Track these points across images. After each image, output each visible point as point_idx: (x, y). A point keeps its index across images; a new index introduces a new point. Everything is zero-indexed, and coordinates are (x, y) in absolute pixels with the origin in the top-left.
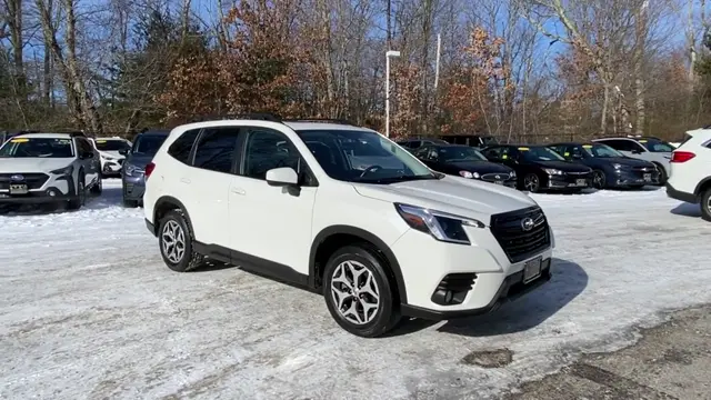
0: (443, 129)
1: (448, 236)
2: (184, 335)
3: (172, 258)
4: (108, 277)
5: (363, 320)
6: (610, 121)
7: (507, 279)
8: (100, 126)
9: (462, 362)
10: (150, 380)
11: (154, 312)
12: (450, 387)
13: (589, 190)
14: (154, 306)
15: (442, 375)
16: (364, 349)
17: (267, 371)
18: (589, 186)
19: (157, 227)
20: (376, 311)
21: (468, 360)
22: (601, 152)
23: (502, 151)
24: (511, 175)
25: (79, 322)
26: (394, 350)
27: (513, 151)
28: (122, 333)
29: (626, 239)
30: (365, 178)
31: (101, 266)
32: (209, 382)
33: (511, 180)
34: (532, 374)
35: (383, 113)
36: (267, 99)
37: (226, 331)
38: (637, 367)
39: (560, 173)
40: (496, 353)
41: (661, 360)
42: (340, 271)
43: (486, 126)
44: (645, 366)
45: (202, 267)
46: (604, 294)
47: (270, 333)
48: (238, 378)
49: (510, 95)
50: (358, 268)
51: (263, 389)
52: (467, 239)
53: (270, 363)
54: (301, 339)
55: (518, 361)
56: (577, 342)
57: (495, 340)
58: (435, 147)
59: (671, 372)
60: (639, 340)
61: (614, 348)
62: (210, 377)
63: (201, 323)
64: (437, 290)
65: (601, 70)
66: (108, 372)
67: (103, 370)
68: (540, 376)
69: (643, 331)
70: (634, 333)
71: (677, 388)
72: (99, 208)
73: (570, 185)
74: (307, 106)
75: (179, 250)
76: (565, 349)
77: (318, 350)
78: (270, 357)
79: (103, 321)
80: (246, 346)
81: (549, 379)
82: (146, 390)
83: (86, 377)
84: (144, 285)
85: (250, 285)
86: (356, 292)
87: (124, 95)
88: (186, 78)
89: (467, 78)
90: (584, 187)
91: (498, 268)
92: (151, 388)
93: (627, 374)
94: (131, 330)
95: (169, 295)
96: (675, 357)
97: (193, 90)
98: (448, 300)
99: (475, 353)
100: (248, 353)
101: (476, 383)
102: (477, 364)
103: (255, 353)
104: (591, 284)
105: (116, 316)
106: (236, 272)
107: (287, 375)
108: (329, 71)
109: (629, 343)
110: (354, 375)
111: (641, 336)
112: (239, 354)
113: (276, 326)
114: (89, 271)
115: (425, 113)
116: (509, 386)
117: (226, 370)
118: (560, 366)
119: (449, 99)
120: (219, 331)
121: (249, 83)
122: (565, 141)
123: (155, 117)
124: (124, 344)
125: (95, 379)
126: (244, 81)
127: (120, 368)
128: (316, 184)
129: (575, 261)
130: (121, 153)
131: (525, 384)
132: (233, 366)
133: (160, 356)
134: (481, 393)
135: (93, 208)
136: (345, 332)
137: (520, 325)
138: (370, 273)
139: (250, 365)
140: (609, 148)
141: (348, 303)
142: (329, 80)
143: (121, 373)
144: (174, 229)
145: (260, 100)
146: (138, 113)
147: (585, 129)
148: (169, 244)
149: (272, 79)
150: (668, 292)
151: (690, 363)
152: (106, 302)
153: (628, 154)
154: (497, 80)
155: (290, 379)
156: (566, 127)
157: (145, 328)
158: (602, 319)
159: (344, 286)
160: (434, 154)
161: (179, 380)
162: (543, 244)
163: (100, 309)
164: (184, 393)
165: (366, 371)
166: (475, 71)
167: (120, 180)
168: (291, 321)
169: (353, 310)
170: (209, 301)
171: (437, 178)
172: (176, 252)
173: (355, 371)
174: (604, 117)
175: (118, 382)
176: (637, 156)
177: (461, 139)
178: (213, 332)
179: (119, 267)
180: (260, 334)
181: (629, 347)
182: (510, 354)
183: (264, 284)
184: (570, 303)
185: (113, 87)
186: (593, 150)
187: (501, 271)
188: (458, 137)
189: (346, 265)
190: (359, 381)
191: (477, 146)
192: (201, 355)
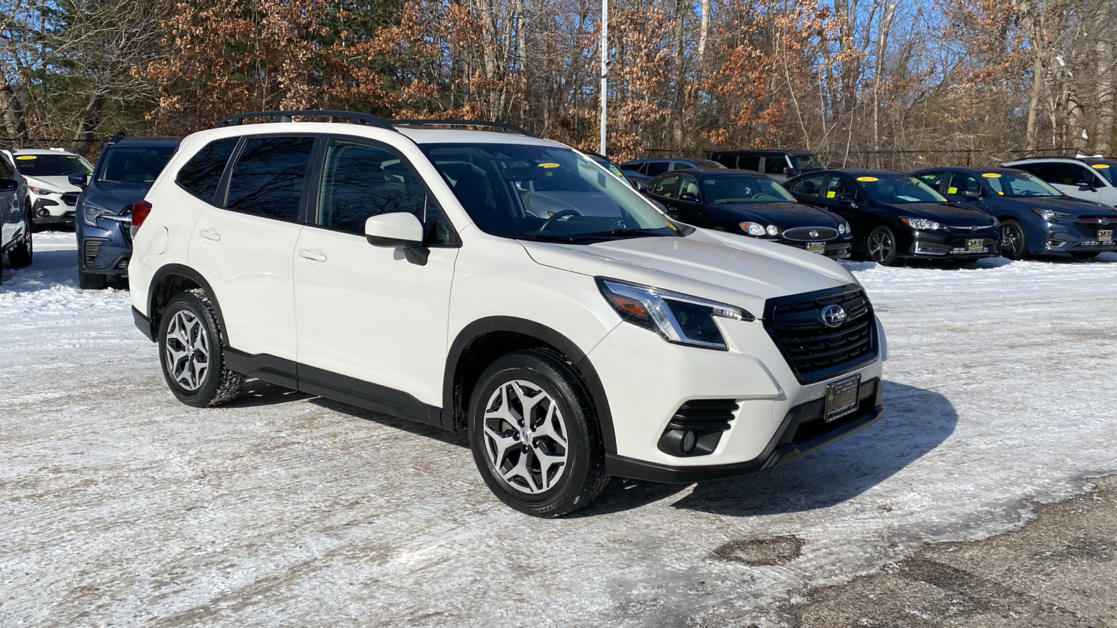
0: (715, 139)
1: (688, 335)
2: (215, 515)
3: (185, 381)
4: (64, 416)
5: (540, 486)
6: (1044, 126)
7: (794, 411)
8: (22, 127)
9: (711, 557)
10: (160, 584)
11: (158, 476)
12: (686, 595)
13: (991, 260)
14: (158, 465)
15: (675, 576)
16: (541, 536)
17: (367, 571)
18: (990, 253)
19: (154, 324)
20: (562, 469)
21: (723, 553)
22: (1018, 186)
23: (826, 183)
24: (841, 230)
25: (19, 493)
26: (595, 537)
27: (848, 183)
28: (104, 511)
29: (1046, 352)
30: (549, 233)
31: (50, 396)
32: (265, 588)
33: (841, 240)
34: (832, 574)
35: (595, 105)
36: (361, 74)
37: (290, 507)
38: (1015, 565)
39: (935, 226)
40: (774, 542)
41: (1061, 554)
42: (499, 399)
43: (799, 132)
44: (1029, 563)
45: (241, 399)
46: (983, 447)
47: (372, 511)
48: (315, 582)
49: (851, 71)
50: (530, 393)
51: (361, 599)
52: (722, 341)
53: (372, 559)
54: (428, 521)
55: (810, 556)
56: (917, 525)
57: (774, 522)
58: (695, 174)
59: (1073, 573)
60: (1030, 522)
61: (981, 535)
62: (266, 580)
63: (245, 494)
64: (668, 429)
65: (1027, 22)
66: (84, 573)
67: (74, 570)
68: (843, 579)
69: (1038, 508)
70: (1021, 511)
71: (1076, 598)
72: (32, 289)
73: (956, 251)
74: (444, 88)
75: (198, 366)
76: (893, 537)
77: (457, 538)
78: (372, 549)
79: (65, 491)
80: (328, 531)
81: (859, 583)
82: (154, 601)
83: (44, 581)
84: (134, 431)
85: (332, 429)
86: (527, 436)
87: (70, 64)
88: (199, 31)
89: (764, 37)
90: (983, 255)
91: (776, 392)
92: (164, 596)
93: (995, 575)
94: (117, 507)
95: (183, 448)
96: (1087, 549)
97: (211, 53)
98: (687, 447)
99: (736, 543)
100: (332, 543)
101: (733, 588)
102: (738, 559)
103: (345, 542)
104: (960, 431)
105: (87, 483)
106: (305, 408)
107: (401, 578)
108: (486, 20)
109: (1010, 527)
110: (521, 577)
111: (1032, 516)
112: (316, 546)
113: (382, 501)
114: (26, 405)
115: (680, 105)
116: (789, 592)
117: (294, 570)
118: (881, 563)
119: (728, 78)
120: (278, 508)
121: (326, 42)
122: (955, 164)
123: (135, 109)
124: (107, 529)
125: (62, 583)
126: (315, 36)
127: (104, 566)
128: (457, 242)
129: (942, 391)
130: (73, 182)
131: (816, 590)
132: (306, 563)
133: (176, 548)
134: (739, 603)
135: (19, 288)
136: (507, 509)
137: (822, 497)
138: (553, 403)
139: (337, 562)
140: (1035, 179)
141: (512, 457)
142: (487, 37)
143: (107, 575)
144: (189, 326)
145: (346, 76)
146: (100, 102)
147: (996, 141)
148: (178, 355)
149: (371, 34)
150: (1100, 444)
151: (1110, 558)
152: (65, 460)
153: (1071, 191)
154: (824, 40)
155: (408, 583)
156: (958, 135)
157: (143, 502)
158: (970, 487)
159: (505, 427)
160: (692, 188)
161: (209, 585)
162: (862, 353)
163: (56, 470)
164: (223, 605)
165: (542, 570)
166: (782, 22)
167: (73, 236)
168: (411, 492)
169: (521, 469)
170: (258, 459)
171: (680, 233)
172: (193, 369)
173: (521, 571)
174: (1032, 118)
175: (103, 588)
176: (1087, 195)
177: (749, 160)
178: (269, 509)
179: (85, 398)
180: (352, 513)
181: (1008, 533)
182: (797, 545)
183: (360, 429)
184: (918, 462)
185: (45, 45)
186: (1004, 183)
187: (781, 397)
188: (744, 154)
189: (509, 388)
190: (528, 586)
191: (780, 172)
192: (249, 546)
